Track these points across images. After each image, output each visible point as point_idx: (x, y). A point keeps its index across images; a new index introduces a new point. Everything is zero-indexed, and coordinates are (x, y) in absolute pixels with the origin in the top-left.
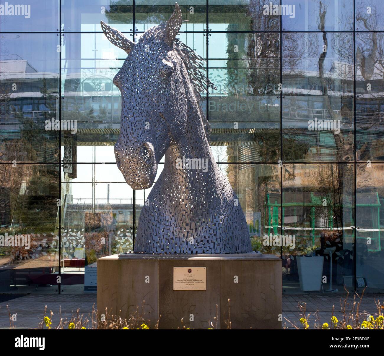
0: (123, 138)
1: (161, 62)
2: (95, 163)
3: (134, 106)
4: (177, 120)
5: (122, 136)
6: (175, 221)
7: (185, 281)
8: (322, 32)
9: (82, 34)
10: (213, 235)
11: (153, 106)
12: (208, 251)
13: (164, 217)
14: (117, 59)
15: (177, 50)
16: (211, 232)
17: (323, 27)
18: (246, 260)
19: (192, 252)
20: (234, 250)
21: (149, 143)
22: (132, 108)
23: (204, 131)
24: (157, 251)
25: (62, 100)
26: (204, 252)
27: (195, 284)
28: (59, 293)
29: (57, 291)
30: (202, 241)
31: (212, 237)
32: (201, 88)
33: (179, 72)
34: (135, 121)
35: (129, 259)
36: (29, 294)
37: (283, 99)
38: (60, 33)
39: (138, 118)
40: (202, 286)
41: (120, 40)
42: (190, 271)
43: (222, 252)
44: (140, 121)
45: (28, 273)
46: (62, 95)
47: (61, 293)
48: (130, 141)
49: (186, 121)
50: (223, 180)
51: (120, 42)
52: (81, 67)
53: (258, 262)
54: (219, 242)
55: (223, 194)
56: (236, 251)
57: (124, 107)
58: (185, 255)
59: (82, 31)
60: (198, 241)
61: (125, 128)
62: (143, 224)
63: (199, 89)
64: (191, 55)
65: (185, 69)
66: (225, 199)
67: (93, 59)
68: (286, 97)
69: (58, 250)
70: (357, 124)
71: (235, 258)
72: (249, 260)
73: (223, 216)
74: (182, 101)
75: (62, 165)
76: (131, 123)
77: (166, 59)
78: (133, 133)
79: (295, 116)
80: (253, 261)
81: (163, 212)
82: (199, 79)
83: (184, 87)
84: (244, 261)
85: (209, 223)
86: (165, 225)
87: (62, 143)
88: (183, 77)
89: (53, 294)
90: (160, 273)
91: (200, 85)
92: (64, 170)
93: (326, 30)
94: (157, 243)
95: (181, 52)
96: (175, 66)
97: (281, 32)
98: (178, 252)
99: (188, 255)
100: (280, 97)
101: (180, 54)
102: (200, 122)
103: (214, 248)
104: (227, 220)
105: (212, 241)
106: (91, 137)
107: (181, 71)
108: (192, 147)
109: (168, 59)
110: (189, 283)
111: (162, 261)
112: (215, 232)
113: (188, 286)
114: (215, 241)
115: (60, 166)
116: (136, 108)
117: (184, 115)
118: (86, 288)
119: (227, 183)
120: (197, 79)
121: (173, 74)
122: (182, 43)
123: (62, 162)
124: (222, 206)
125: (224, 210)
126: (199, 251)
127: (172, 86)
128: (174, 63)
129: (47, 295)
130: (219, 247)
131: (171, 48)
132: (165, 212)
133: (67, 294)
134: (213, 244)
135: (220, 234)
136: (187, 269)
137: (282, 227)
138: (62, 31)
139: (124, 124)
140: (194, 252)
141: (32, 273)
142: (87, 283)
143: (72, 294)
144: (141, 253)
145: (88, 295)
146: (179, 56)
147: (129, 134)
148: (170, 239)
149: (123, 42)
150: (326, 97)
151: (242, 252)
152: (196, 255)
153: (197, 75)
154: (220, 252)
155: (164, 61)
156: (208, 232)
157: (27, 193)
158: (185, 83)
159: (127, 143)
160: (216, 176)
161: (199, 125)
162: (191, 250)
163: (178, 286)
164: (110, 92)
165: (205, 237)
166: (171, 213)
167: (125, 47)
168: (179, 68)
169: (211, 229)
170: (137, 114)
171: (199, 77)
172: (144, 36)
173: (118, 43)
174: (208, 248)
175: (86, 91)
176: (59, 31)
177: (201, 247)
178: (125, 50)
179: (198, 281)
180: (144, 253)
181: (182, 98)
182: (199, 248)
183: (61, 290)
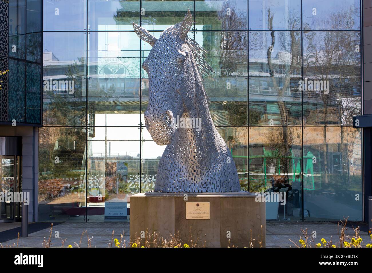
0: (151, 108)
1: (177, 52)
2: (107, 126)
3: (158, 84)
4: (189, 94)
5: (150, 106)
6: (186, 168)
7: (194, 212)
8: (270, 31)
9: (99, 32)
10: (213, 179)
11: (172, 84)
12: (210, 190)
13: (178, 166)
14: (122, 51)
15: (188, 44)
16: (212, 176)
17: (272, 27)
18: (239, 197)
19: (198, 191)
20: (229, 190)
21: (169, 111)
22: (157, 86)
23: (206, 102)
24: (172, 190)
25: (88, 80)
26: (207, 191)
27: (202, 215)
28: (86, 221)
29: (84, 220)
30: (205, 183)
31: (213, 180)
32: (203, 72)
33: (190, 59)
34: (160, 95)
35: (153, 197)
36: (64, 222)
37: (249, 79)
38: (87, 31)
39: (162, 93)
40: (207, 216)
41: (147, 36)
42: (198, 205)
43: (220, 191)
44: (163, 95)
45: (62, 207)
46: (88, 77)
47: (88, 221)
48: (156, 110)
49: (194, 95)
50: (220, 138)
51: (146, 37)
52: (99, 56)
53: (248, 198)
54: (218, 184)
55: (220, 149)
56: (230, 190)
57: (151, 85)
58: (194, 193)
59: (99, 30)
60: (203, 183)
61: (152, 100)
62: (162, 171)
63: (201, 72)
64: (197, 47)
65: (193, 58)
66: (221, 152)
67: (105, 51)
68: (252, 78)
69: (85, 190)
70: (304, 98)
71: (231, 196)
72: (241, 197)
73: (220, 165)
74: (192, 81)
75: (88, 128)
76: (156, 96)
77: (181, 50)
78: (158, 104)
79: (258, 92)
80: (245, 197)
81: (177, 162)
82: (202, 64)
83: (193, 70)
84: (237, 197)
85: (211, 170)
86: (178, 171)
87: (88, 111)
88: (193, 63)
89: (82, 222)
90: (176, 207)
91: (202, 69)
92: (89, 131)
93: (273, 29)
94: (172, 184)
95: (191, 45)
96: (187, 55)
97: (248, 31)
98: (188, 191)
99: (196, 194)
100: (247, 78)
101: (189, 46)
102: (204, 96)
103: (215, 188)
104: (223, 168)
105: (213, 183)
106: (103, 107)
107: (191, 59)
108: (198, 114)
109: (182, 50)
110: (198, 214)
111: (177, 197)
112: (215, 176)
113: (197, 216)
114: (215, 183)
115: (87, 129)
116: (160, 85)
117: (193, 91)
118: (106, 218)
119: (222, 141)
120: (201, 65)
121: (186, 61)
122: (190, 39)
123: (88, 126)
124: (220, 157)
125: (221, 160)
126: (204, 190)
127: (185, 70)
128: (186, 53)
129: (78, 223)
130: (218, 187)
131: (184, 42)
132: (178, 162)
133: (92, 222)
134: (214, 185)
135: (219, 178)
136: (195, 203)
137: (249, 173)
138: (88, 30)
139: (151, 97)
140: (200, 191)
141: (64, 207)
142: (107, 213)
143: (96, 222)
144: (160, 192)
145: (108, 223)
146: (189, 48)
147: (155, 104)
148: (182, 181)
149: (149, 38)
150: (273, 78)
151: (234, 191)
152: (202, 193)
153: (201, 62)
154: (219, 191)
155: (179, 51)
156: (210, 176)
157: (59, 149)
158: (194, 68)
159: (154, 111)
160: (215, 136)
161: (203, 98)
162: (198, 189)
163: (189, 216)
164: (123, 75)
165: (208, 180)
166: (182, 162)
167: (150, 41)
168: (189, 57)
169: (212, 174)
170: (161, 90)
171: (202, 63)
172: (164, 34)
173: (145, 38)
174: (210, 188)
175: (106, 74)
176: (86, 30)
177: (205, 188)
178: (150, 43)
179: (204, 213)
180: (162, 192)
181: (192, 79)
182: (204, 188)
183: (88, 219)
